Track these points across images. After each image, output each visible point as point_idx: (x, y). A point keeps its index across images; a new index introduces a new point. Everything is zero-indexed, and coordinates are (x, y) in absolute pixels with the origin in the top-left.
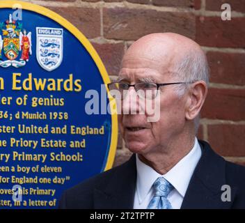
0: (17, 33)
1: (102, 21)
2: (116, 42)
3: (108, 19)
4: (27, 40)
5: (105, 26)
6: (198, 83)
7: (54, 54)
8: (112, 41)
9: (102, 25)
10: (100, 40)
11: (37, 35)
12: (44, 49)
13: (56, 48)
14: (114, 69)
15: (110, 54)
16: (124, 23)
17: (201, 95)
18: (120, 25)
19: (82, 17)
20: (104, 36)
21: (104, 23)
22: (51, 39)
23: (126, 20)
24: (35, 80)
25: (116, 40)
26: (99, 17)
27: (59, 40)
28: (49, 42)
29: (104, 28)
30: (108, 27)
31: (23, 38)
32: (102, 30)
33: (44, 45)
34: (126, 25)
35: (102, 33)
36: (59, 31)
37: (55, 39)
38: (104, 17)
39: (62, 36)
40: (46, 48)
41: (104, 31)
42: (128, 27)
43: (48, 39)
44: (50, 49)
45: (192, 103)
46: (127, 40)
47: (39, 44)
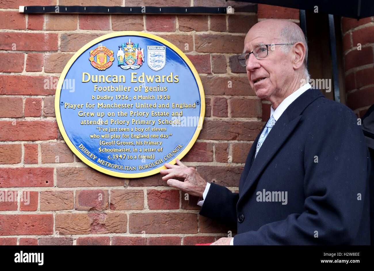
0: (134, 50)
1: (194, 42)
2: (204, 54)
3: (198, 41)
4: (141, 53)
5: (196, 45)
6: (297, 43)
7: (159, 61)
8: (202, 54)
9: (194, 44)
10: (193, 53)
11: (148, 50)
12: (152, 58)
13: (161, 57)
14: (203, 70)
15: (201, 61)
16: (209, 43)
17: (302, 52)
18: (207, 44)
19: (180, 40)
20: (196, 51)
21: (196, 43)
22: (158, 52)
23: (210, 41)
24: (147, 76)
25: (204, 53)
26: (192, 40)
27: (163, 53)
28: (156, 54)
29: (195, 46)
30: (198, 45)
31: (138, 52)
32: (194, 47)
33: (152, 56)
34: (211, 44)
35: (194, 49)
36: (162, 47)
37: (160, 52)
38: (195, 40)
39: (165, 51)
40: (154, 58)
41: (196, 48)
42: (212, 45)
43: (155, 52)
44: (157, 58)
45: (296, 58)
46: (212, 53)
47: (149, 55)
